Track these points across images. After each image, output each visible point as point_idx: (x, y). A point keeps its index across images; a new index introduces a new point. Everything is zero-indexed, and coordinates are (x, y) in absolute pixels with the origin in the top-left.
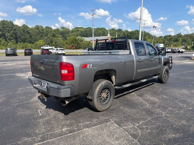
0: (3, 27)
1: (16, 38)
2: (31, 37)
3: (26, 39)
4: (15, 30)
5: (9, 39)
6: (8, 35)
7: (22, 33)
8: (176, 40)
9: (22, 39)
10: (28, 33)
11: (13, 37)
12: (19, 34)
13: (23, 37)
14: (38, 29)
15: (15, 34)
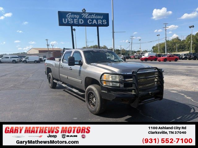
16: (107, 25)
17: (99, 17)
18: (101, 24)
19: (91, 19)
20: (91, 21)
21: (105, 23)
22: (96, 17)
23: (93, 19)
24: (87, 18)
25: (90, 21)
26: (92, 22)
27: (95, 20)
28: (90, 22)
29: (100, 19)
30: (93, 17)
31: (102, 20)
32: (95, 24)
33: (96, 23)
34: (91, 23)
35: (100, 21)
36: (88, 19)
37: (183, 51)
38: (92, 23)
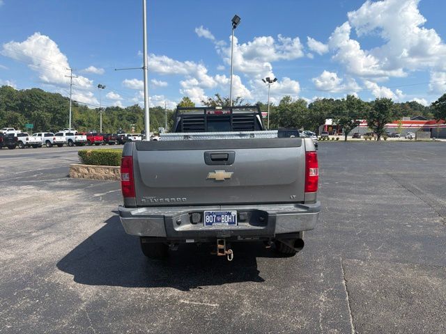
8: (132, 119)
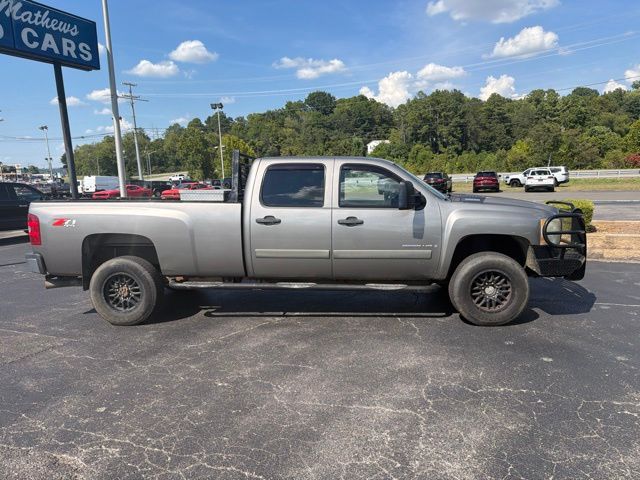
0: (435, 112)
1: (464, 140)
2: (509, 132)
3: (493, 138)
4: (462, 116)
5: (443, 143)
6: (443, 130)
7: (483, 121)
9: (479, 141)
10: (503, 119)
11: (454, 136)
12: (472, 126)
13: (483, 133)
14: (538, 101)
15: (462, 126)
16: (94, 65)
17: (64, 28)
18: (74, 56)
19: (33, 26)
20: (35, 35)
21: (86, 56)
22: (52, 25)
23: (42, 31)
24: (16, 18)
25: (29, 34)
26: (40, 40)
27: (48, 37)
28: (31, 39)
29: (68, 36)
30: (43, 23)
31: (77, 41)
32: (50, 50)
33: (57, 51)
34: (35, 45)
35: (69, 45)
36: (22, 25)
37: (163, 172)
38: (40, 46)
